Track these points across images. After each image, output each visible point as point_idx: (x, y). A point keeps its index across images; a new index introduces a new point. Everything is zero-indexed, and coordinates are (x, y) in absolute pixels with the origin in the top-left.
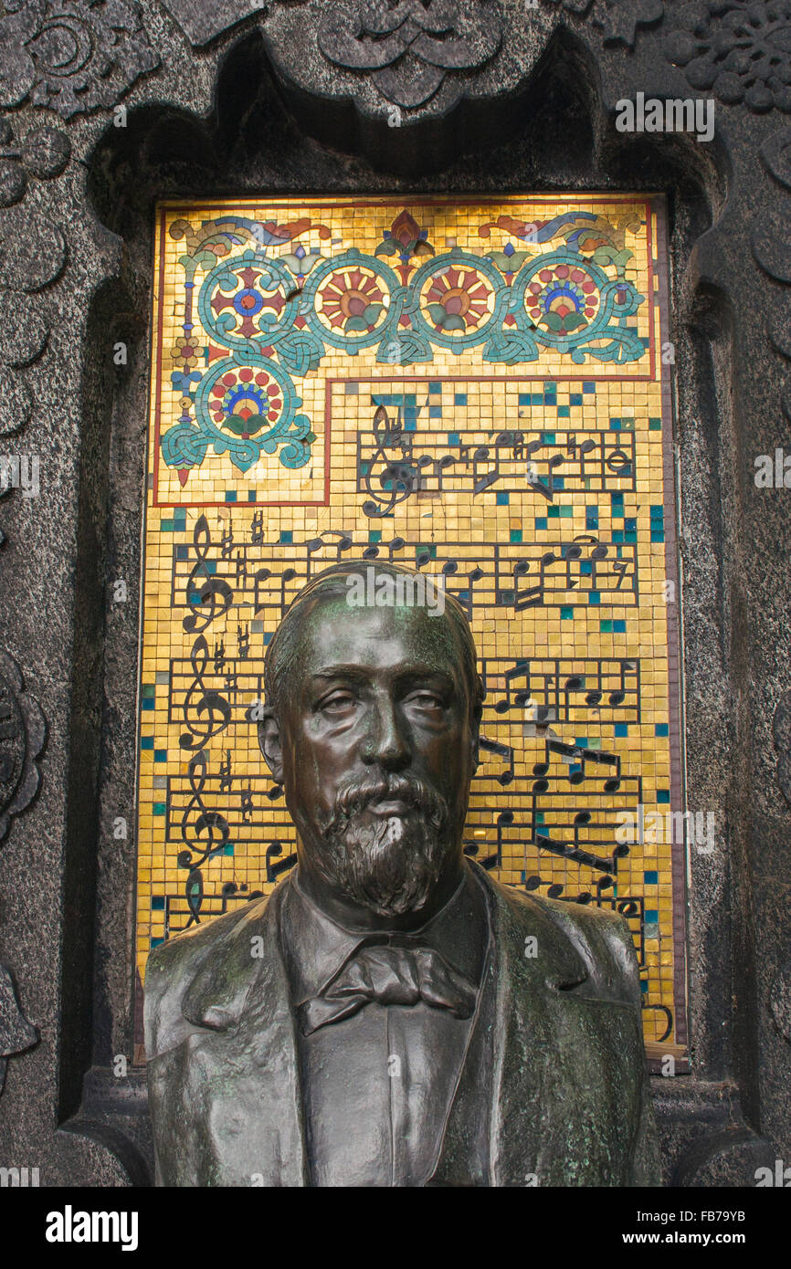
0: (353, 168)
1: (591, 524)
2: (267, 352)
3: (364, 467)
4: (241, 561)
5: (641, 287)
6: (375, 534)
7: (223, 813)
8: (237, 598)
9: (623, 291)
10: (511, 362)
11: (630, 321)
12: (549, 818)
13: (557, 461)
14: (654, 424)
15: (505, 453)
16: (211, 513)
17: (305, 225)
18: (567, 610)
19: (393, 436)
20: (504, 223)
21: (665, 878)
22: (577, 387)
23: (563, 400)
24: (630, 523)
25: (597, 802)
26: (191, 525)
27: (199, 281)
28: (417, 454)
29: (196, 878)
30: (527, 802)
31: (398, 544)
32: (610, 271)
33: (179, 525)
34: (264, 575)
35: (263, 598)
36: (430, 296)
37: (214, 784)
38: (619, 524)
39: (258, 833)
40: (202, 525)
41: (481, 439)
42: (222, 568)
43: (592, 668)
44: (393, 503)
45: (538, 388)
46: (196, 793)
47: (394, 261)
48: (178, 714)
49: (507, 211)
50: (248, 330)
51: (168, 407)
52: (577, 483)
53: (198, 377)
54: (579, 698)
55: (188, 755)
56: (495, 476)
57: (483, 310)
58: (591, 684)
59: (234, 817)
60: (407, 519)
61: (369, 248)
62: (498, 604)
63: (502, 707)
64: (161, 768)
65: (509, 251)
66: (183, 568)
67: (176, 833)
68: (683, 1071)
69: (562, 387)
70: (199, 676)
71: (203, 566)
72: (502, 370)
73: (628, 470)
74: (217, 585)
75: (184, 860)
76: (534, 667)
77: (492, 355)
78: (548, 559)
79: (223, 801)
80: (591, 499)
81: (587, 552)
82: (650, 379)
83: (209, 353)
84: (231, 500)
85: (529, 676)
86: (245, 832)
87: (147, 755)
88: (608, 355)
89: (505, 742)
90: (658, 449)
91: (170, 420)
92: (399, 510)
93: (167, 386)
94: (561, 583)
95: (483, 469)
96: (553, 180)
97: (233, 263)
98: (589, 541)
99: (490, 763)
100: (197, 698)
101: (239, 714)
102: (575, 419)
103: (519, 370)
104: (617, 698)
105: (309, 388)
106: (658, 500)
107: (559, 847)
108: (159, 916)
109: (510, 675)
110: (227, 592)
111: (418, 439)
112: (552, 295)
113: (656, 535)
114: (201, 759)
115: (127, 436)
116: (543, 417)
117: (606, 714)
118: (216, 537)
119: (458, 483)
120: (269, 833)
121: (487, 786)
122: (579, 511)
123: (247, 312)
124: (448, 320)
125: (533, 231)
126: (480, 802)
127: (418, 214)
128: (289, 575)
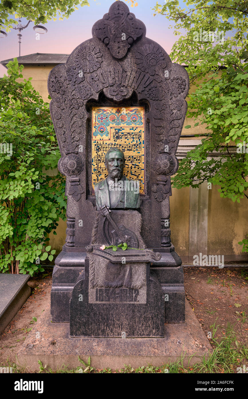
0: (113, 104)
1: (137, 142)
2: (104, 124)
3: (114, 136)
4: (102, 146)
6: (115, 143)
8: (101, 150)
9: (141, 118)
10: (129, 125)
11: (141, 121)
12: (132, 172)
13: (133, 136)
14: (143, 132)
15: (128, 135)
16: (98, 141)
17: (108, 110)
18: (134, 151)
19: (117, 133)
21: (143, 177)
22: (136, 128)
23: (134, 129)
24: (141, 142)
25: (137, 170)
26: (96, 142)
27: (97, 116)
28: (119, 135)
29: (98, 178)
30: (130, 170)
31: (117, 144)
32: (139, 115)
33: (95, 142)
34: (104, 147)
35: (104, 150)
36: (121, 118)
37: (99, 168)
38: (140, 142)
39: (104, 173)
40: (98, 142)
41: (126, 133)
42: (100, 147)
43: (137, 157)
45: (132, 128)
46: (98, 169)
47: (117, 114)
48: (96, 161)
49: (129, 109)
51: (94, 130)
52: (135, 138)
53: (97, 127)
54: (135, 160)
55: (97, 166)
56: (127, 137)
57: (126, 120)
58: (136, 158)
59: (101, 172)
60: (119, 142)
61: (114, 113)
62: (127, 150)
63: (128, 161)
64: (94, 167)
65: (129, 113)
66: (96, 147)
67: (96, 173)
68: (145, 196)
69: (134, 128)
70: (98, 158)
71: (98, 146)
72: (128, 126)
73: (141, 137)
74: (99, 148)
75: (97, 176)
76: (131, 157)
77: (127, 124)
78: (132, 146)
79: (100, 170)
80: (137, 140)
81: (136, 145)
82: (143, 127)
83: (98, 124)
84: (100, 140)
86: (103, 173)
87: (93, 166)
88: (139, 125)
89: (128, 164)
90: (144, 134)
92: (117, 141)
93: (94, 127)
94: (134, 148)
95: (126, 136)
96: (134, 105)
97: (100, 114)
99: (127, 166)
100: (97, 160)
101: (102, 161)
102: (135, 131)
103: (129, 126)
104: (139, 160)
105: (108, 128)
106: (144, 140)
107: (133, 174)
108: (94, 181)
109: (129, 157)
110: (100, 149)
111: (119, 133)
112: (133, 118)
113: (143, 143)
114: (98, 166)
115: (90, 133)
116: (132, 131)
117: (138, 161)
118: (99, 144)
119: (123, 138)
120: (105, 173)
121: (126, 168)
122: (136, 141)
123: (102, 120)
124: (122, 121)
125: (131, 111)
126: (125, 170)
127: (119, 109)
128: (107, 147)
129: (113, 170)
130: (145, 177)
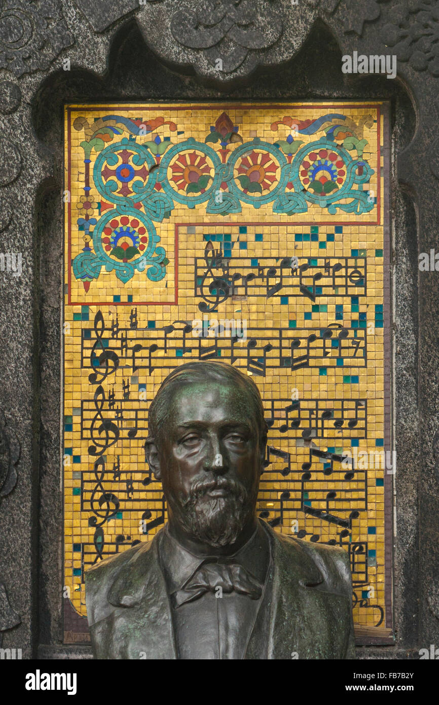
0: (190, 83)
1: (339, 316)
2: (138, 206)
3: (199, 281)
4: (124, 340)
5: (373, 164)
7: (116, 494)
8: (122, 362)
9: (362, 167)
10: (290, 213)
11: (365, 187)
12: (312, 495)
13: (318, 276)
15: (287, 272)
16: (104, 309)
17: (160, 121)
18: (323, 370)
19: (216, 261)
20: (287, 121)
21: (381, 530)
22: (331, 229)
23: (322, 238)
24: (363, 315)
25: (340, 486)
26: (92, 316)
27: (93, 158)
28: (232, 272)
29: (100, 533)
30: (298, 486)
32: (354, 154)
33: (84, 316)
34: (138, 348)
35: (138, 362)
36: (240, 170)
37: (110, 476)
38: (356, 316)
39: (137, 505)
40: (99, 316)
41: (272, 263)
42: (113, 343)
43: (338, 405)
44: (217, 303)
45: (307, 230)
46: (99, 481)
48: (87, 434)
49: (289, 113)
50: (125, 191)
51: (76, 241)
52: (331, 291)
53: (94, 222)
54: (330, 423)
55: (94, 459)
56: (279, 286)
57: (273, 179)
58: (337, 415)
59: (122, 496)
60: (227, 312)
61: (202, 137)
62: (281, 366)
63: (284, 429)
64: (77, 467)
65: (290, 140)
66: (88, 344)
67: (87, 506)
68: (390, 643)
69: (323, 230)
70: (99, 411)
71: (101, 342)
72: (285, 218)
73: (362, 282)
74: (109, 354)
75: (92, 522)
76: (303, 405)
77: (279, 208)
78: (312, 338)
79: (115, 486)
80: (339, 300)
81: (336, 334)
82: (377, 224)
83: (101, 206)
84: (117, 300)
85: (300, 410)
86: (129, 505)
88: (350, 209)
89: (285, 450)
90: (380, 269)
91: (77, 249)
92: (221, 307)
93: (75, 228)
94: (320, 352)
95: (273, 282)
96: (318, 92)
97: (114, 147)
98: (337, 327)
99: (277, 463)
100: (98, 424)
101: (124, 433)
102: (331, 249)
103: (293, 219)
104: (353, 423)
105: (164, 230)
106: (381, 301)
107: (317, 513)
108: (78, 555)
109: (289, 409)
110: (116, 358)
111: (233, 263)
112: (317, 169)
113: (378, 323)
114: (101, 461)
115: (51, 260)
116: (311, 249)
117: (346, 433)
118: (108, 324)
119: (257, 291)
120: (143, 505)
121: (274, 476)
122: (332, 308)
123: (125, 180)
124: (252, 184)
125: (306, 127)
126: (269, 486)
127: (232, 114)
128: (154, 348)
129: (198, 490)
130: (389, 528)
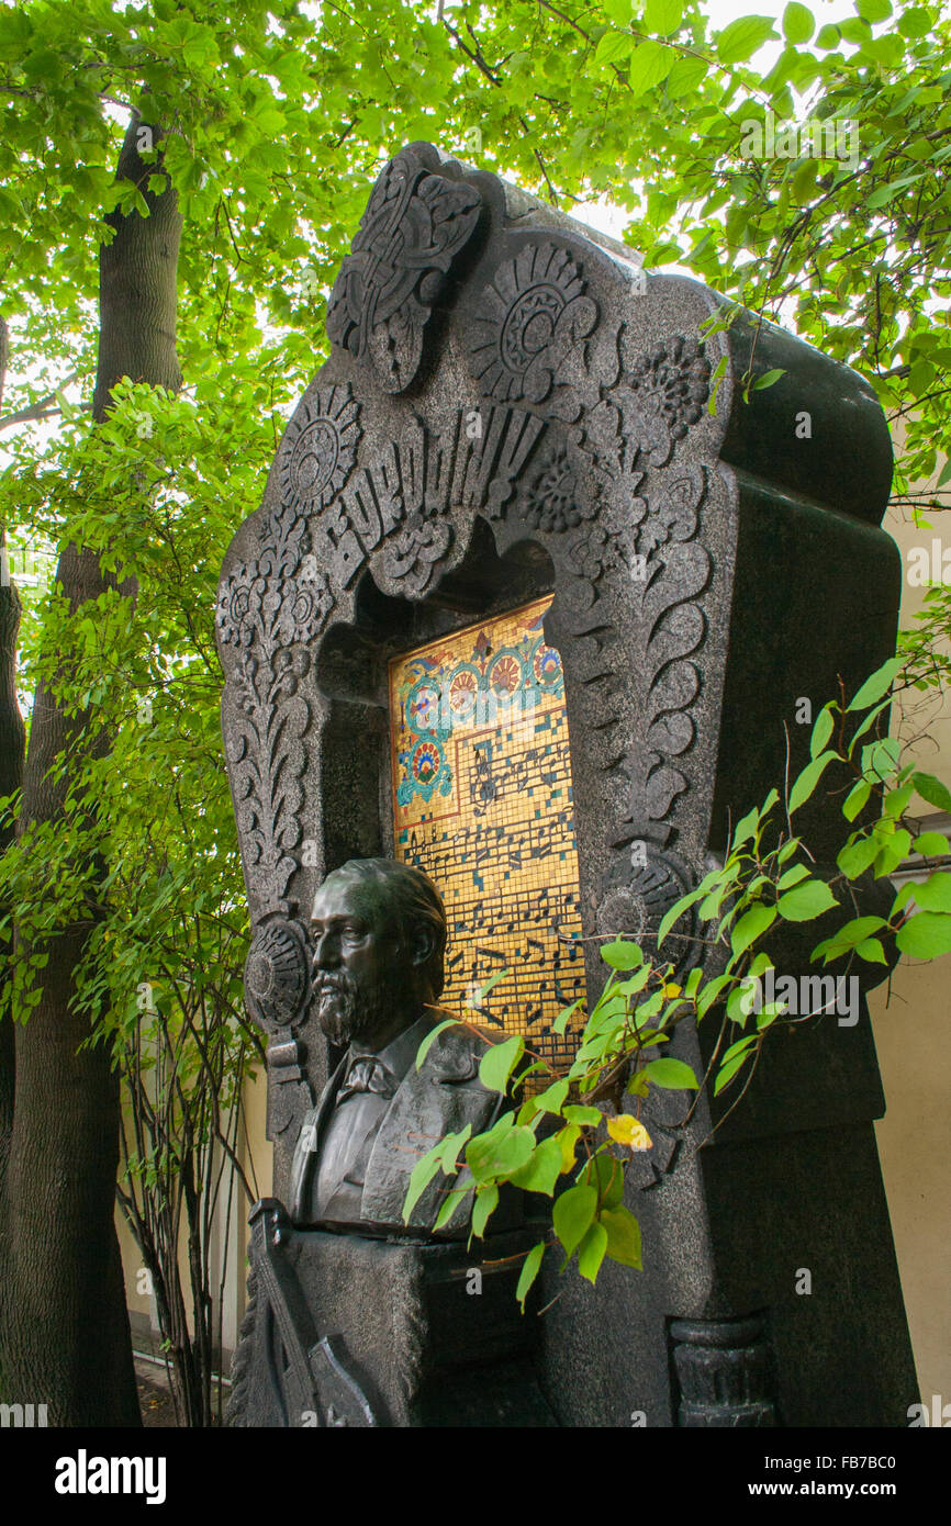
1: (571, 798)
2: (432, 733)
3: (472, 787)
4: (429, 854)
6: (479, 826)
12: (563, 984)
13: (553, 763)
15: (530, 764)
16: (417, 829)
17: (443, 654)
18: (562, 854)
19: (483, 767)
20: (523, 623)
22: (560, 714)
23: (553, 724)
25: (582, 972)
26: (410, 837)
27: (405, 700)
28: (494, 774)
30: (552, 975)
31: (489, 830)
33: (406, 838)
34: (438, 859)
35: (438, 873)
36: (494, 679)
40: (414, 836)
41: (519, 758)
42: (422, 859)
43: (576, 887)
44: (485, 806)
45: (543, 720)
47: (478, 663)
49: (523, 615)
51: (398, 774)
52: (562, 774)
53: (408, 754)
54: (571, 908)
56: (526, 780)
57: (516, 680)
58: (577, 898)
60: (495, 814)
61: (469, 658)
62: (533, 857)
63: (537, 919)
65: (525, 639)
76: (551, 892)
78: (553, 825)
81: (570, 816)
83: (412, 739)
84: (423, 819)
85: (548, 898)
89: (540, 940)
91: (399, 781)
92: (488, 810)
93: (397, 762)
94: (559, 838)
95: (522, 776)
96: (542, 589)
97: (416, 687)
98: (571, 809)
102: (560, 732)
105: (449, 748)
107: (568, 1001)
109: (540, 899)
111: (494, 766)
112: (546, 660)
115: (386, 794)
116: (546, 737)
118: (419, 842)
119: (511, 788)
122: (565, 791)
125: (533, 625)
127: (486, 631)
128: (447, 857)
